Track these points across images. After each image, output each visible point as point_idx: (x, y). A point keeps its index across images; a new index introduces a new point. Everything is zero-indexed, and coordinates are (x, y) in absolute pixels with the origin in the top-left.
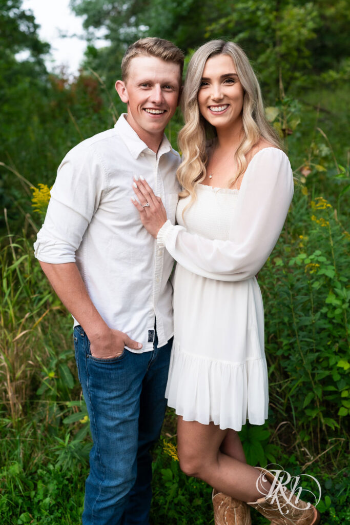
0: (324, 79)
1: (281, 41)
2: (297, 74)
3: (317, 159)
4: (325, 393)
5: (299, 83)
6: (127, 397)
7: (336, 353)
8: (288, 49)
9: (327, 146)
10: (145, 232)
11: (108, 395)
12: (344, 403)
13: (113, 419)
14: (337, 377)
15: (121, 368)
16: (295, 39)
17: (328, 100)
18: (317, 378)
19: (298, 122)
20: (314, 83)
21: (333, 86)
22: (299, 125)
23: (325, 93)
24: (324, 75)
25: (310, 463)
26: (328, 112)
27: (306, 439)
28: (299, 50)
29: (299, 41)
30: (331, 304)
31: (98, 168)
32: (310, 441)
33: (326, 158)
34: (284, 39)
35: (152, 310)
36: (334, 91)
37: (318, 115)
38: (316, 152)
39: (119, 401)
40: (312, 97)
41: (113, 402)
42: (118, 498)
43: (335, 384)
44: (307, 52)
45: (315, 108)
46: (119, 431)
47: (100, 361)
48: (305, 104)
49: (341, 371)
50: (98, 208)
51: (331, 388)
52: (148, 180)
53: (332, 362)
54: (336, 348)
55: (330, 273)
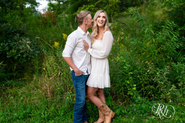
0: (123, 14)
1: (110, 3)
2: (115, 13)
3: (121, 36)
4: (124, 89)
5: (116, 15)
6: (83, 84)
7: (126, 80)
8: (113, 5)
9: (123, 32)
10: (85, 50)
11: (79, 83)
12: (129, 92)
13: (80, 88)
14: (127, 85)
15: (82, 77)
16: (114, 3)
17: (124, 20)
18: (122, 85)
19: (117, 27)
20: (120, 15)
21: (126, 16)
22: (116, 28)
23: (124, 18)
24: (123, 13)
25: (121, 105)
26: (124, 24)
27: (120, 100)
28: (115, 6)
29: (116, 3)
30: (125, 68)
31: (76, 38)
32: (121, 101)
33: (123, 35)
34: (111, 2)
35: (87, 66)
36: (126, 17)
37: (121, 25)
38: (121, 34)
39: (81, 84)
40: (119, 19)
41: (80, 85)
42: (82, 106)
43: (126, 87)
44: (118, 6)
45: (121, 23)
46: (82, 91)
47: (77, 76)
48: (118, 21)
49: (128, 84)
50: (76, 46)
51: (126, 88)
52: (85, 40)
53: (125, 82)
54: (126, 79)
55: (125, 61)
